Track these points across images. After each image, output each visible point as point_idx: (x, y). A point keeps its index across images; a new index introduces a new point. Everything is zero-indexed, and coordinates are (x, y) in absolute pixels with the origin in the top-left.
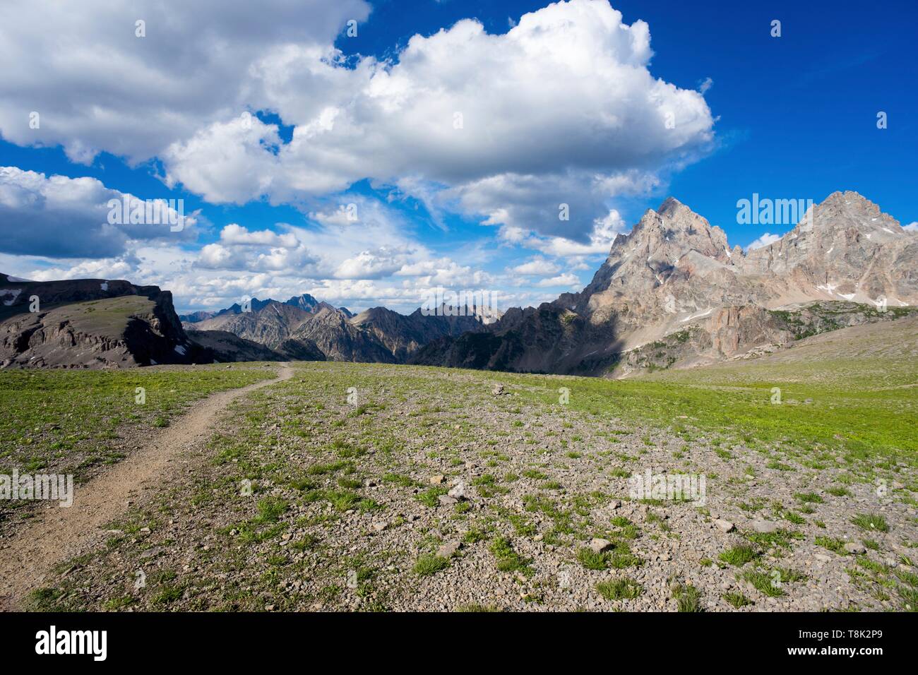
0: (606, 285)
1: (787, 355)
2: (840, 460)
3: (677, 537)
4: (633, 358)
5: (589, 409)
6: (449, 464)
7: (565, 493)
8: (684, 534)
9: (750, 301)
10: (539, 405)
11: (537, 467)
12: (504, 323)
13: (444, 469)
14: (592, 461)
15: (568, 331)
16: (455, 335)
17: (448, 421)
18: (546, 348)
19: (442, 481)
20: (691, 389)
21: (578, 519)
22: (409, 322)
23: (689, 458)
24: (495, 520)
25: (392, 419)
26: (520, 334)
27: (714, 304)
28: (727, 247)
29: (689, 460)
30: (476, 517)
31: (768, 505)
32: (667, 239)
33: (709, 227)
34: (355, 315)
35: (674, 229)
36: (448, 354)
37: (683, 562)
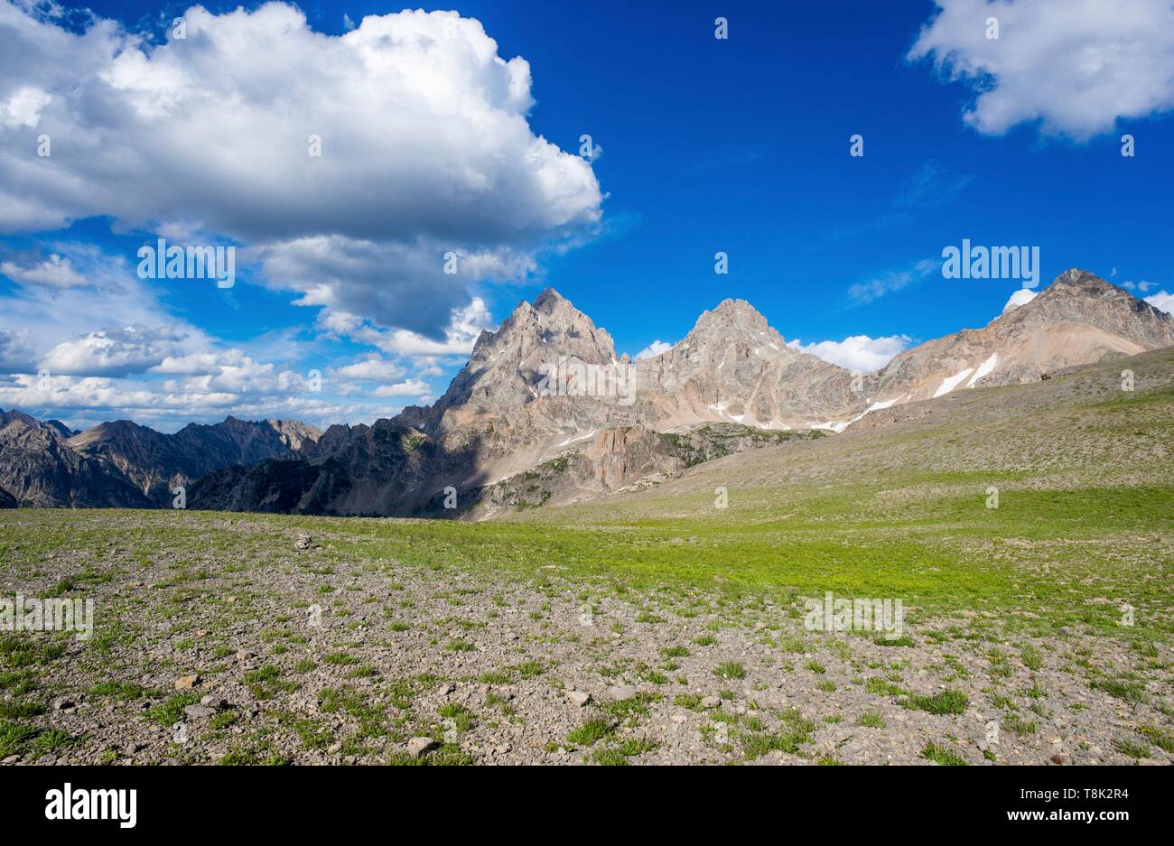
0: (464, 397)
1: (675, 486)
2: (713, 604)
3: (521, 721)
4: (498, 492)
5: (430, 563)
6: (211, 655)
7: (381, 680)
8: (530, 715)
9: (638, 422)
10: (360, 561)
11: (346, 647)
12: (323, 446)
13: (200, 665)
14: (425, 633)
15: (415, 460)
16: (249, 463)
17: (218, 592)
18: (384, 481)
19: (194, 684)
20: (567, 530)
21: (395, 715)
22: (173, 444)
23: (549, 618)
24: (273, 732)
25: (123, 595)
26: (347, 461)
27: (597, 425)
28: (614, 355)
29: (548, 621)
30: (244, 731)
31: (632, 666)
32: (544, 340)
33: (594, 329)
34: (77, 432)
35: (553, 329)
36: (237, 492)
37: (525, 752)
